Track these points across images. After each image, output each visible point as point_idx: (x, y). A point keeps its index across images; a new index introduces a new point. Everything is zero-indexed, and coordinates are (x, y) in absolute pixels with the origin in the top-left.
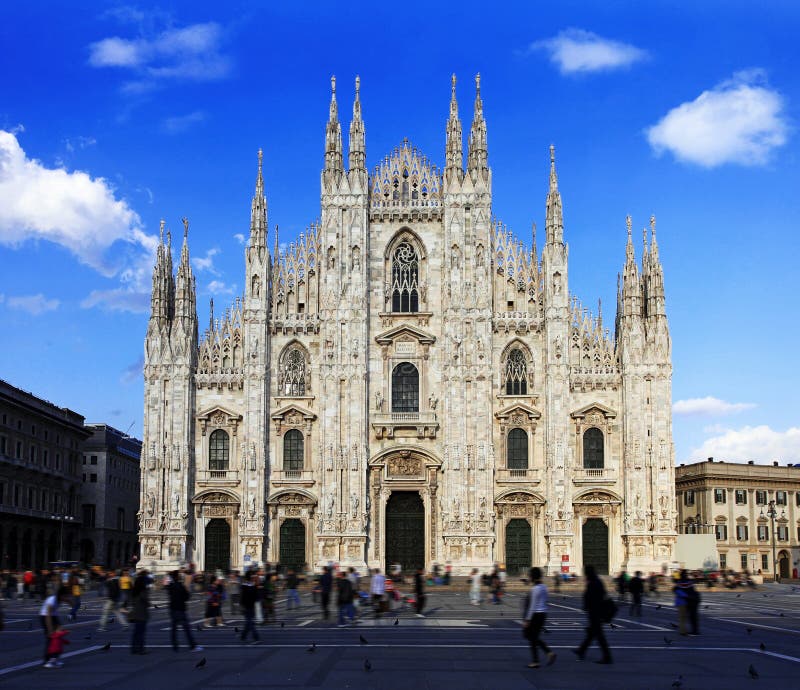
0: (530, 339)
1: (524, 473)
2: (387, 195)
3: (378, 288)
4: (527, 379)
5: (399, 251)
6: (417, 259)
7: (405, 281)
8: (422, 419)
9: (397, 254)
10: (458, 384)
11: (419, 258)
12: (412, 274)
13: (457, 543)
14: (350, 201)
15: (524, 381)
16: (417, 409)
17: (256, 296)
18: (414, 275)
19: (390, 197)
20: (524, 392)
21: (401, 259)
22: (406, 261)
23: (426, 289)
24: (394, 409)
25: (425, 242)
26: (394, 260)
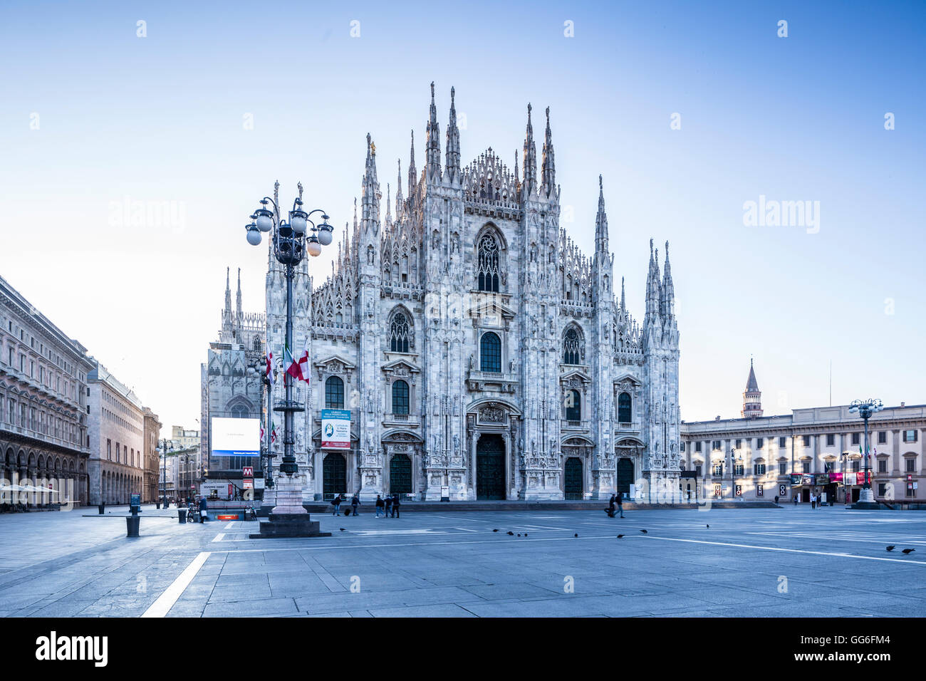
0: (583, 323)
1: (578, 424)
2: (475, 192)
3: (469, 269)
4: (579, 353)
5: (483, 240)
6: (497, 249)
7: (489, 265)
8: (506, 378)
9: (482, 242)
10: (535, 353)
11: (500, 248)
12: (494, 260)
13: (534, 475)
14: (451, 193)
15: (577, 354)
16: (500, 370)
17: (371, 264)
18: (496, 261)
19: (478, 195)
20: (577, 363)
21: (485, 247)
22: (489, 249)
23: (506, 275)
24: (483, 369)
25: (506, 236)
26: (479, 247)
